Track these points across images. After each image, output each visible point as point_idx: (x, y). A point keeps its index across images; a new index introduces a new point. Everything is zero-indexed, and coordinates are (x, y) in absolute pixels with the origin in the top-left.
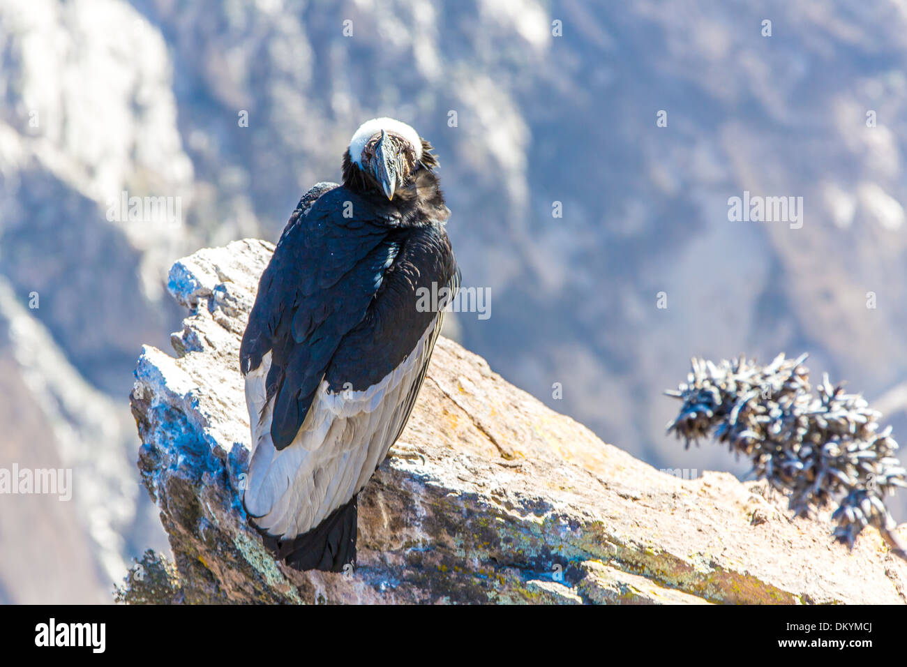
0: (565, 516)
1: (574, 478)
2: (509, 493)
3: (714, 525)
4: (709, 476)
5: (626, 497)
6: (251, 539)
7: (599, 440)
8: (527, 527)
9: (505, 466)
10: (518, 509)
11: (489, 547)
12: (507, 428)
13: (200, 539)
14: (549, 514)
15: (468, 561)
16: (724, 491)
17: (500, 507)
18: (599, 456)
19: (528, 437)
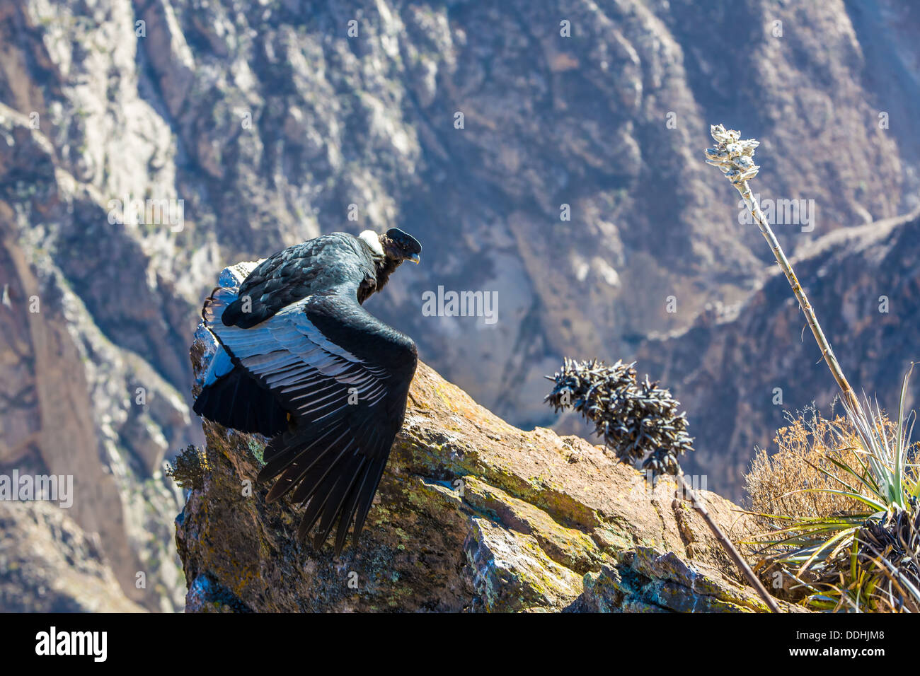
0: (455, 446)
1: (461, 423)
2: (421, 429)
3: (546, 461)
4: (539, 430)
5: (491, 438)
6: (259, 443)
7: (473, 401)
8: (431, 450)
9: (420, 412)
10: (426, 440)
11: (406, 461)
12: (419, 389)
13: (227, 441)
14: (445, 444)
15: (392, 469)
16: (548, 439)
17: (415, 437)
18: (473, 412)
19: (432, 396)
